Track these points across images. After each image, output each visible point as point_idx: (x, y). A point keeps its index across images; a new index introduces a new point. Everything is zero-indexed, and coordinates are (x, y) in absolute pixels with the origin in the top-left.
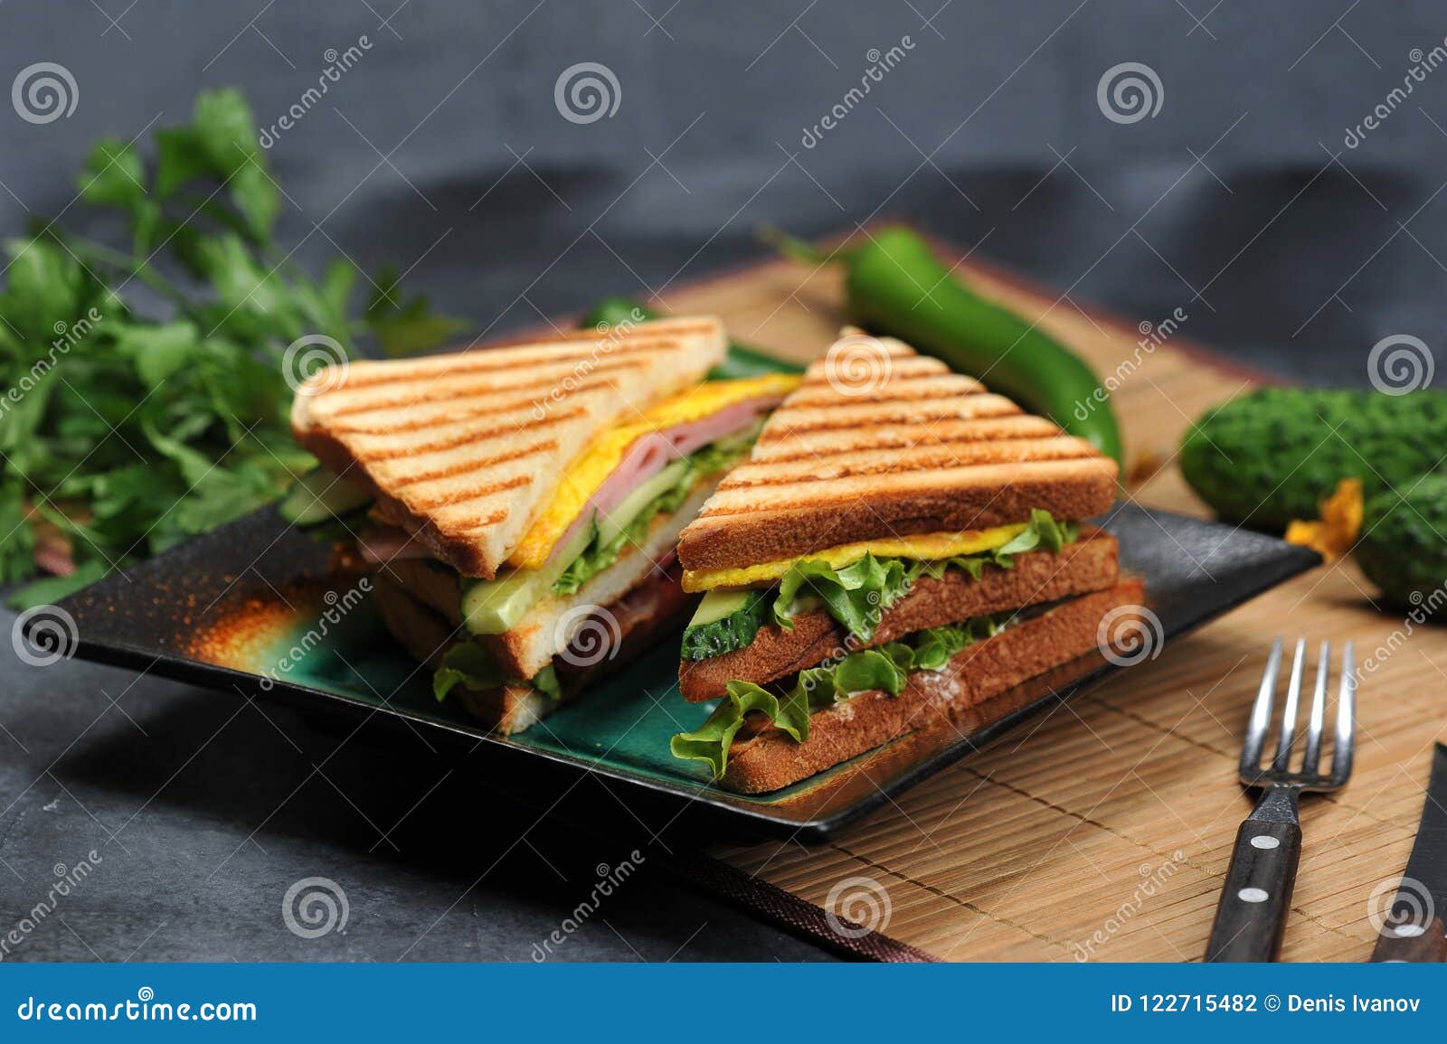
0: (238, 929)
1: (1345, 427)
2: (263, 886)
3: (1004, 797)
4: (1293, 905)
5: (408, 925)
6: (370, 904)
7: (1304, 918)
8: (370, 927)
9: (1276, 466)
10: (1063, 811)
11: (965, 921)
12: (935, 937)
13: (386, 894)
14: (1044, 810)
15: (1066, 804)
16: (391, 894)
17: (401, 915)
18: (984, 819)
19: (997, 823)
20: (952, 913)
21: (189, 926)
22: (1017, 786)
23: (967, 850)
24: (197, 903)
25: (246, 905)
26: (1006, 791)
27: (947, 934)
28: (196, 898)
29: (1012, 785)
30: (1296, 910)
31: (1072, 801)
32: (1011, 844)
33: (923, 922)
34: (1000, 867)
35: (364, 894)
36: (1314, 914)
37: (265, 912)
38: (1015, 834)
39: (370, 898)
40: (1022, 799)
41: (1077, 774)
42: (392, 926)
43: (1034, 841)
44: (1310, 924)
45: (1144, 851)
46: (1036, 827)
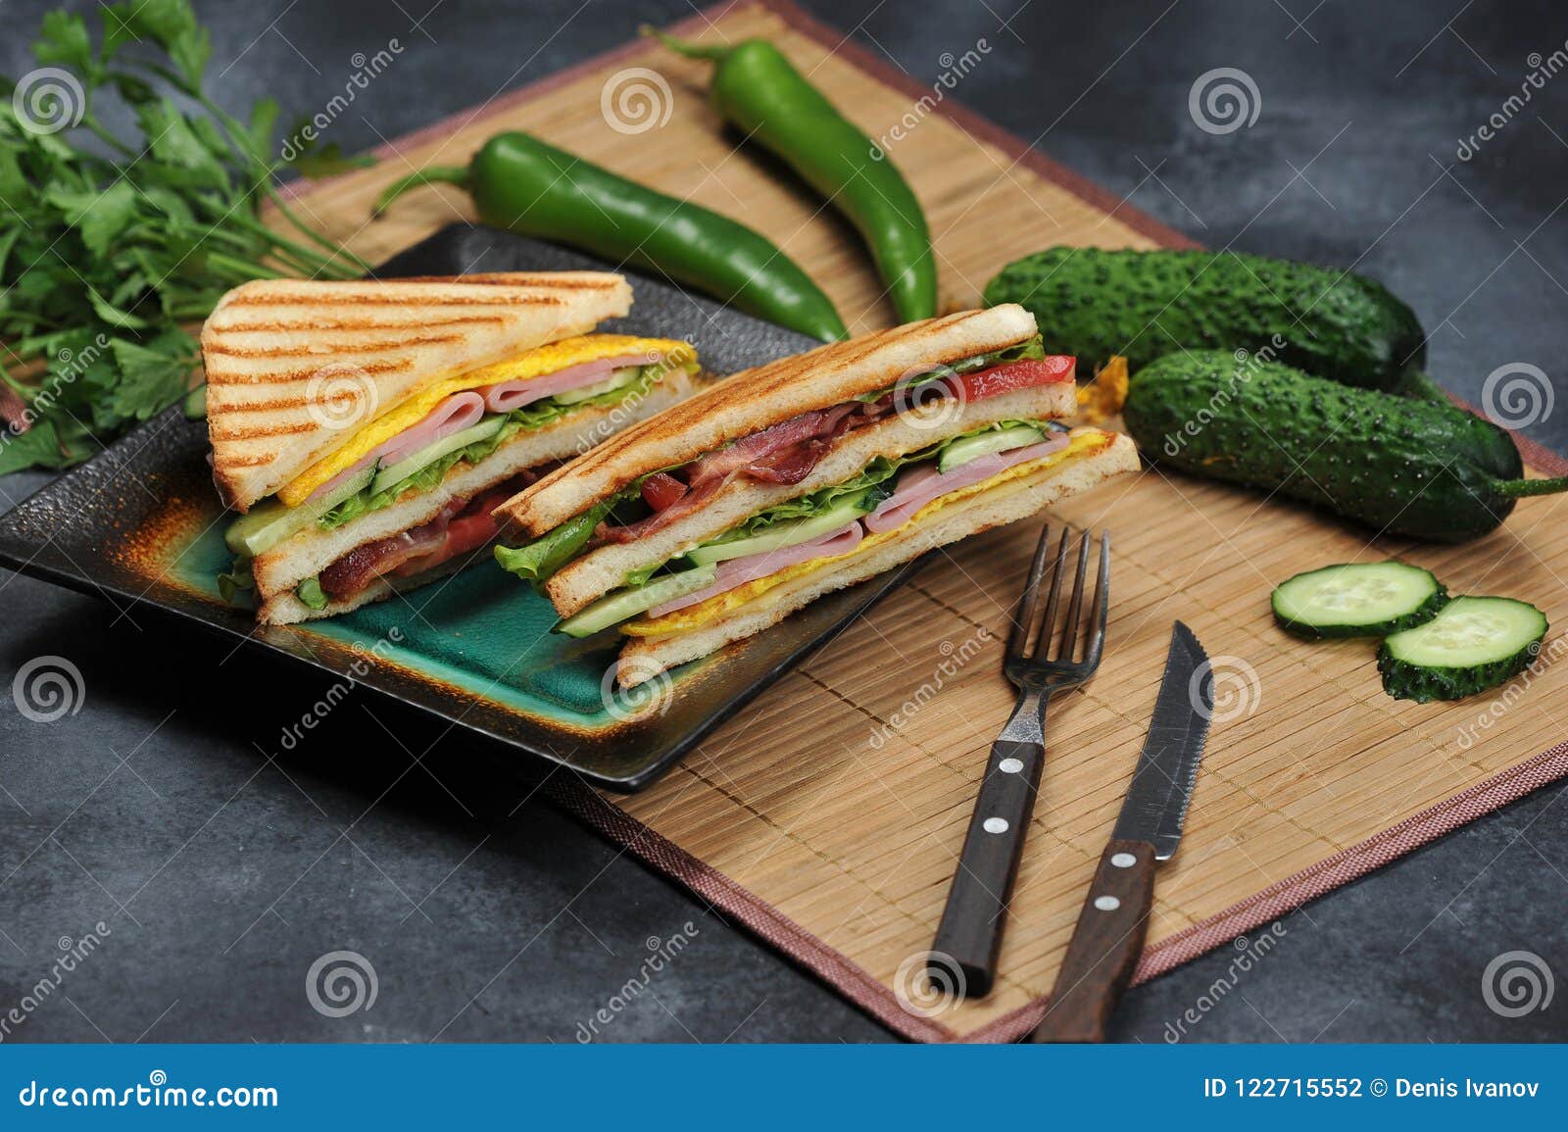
0: (153, 843)
1: (1119, 288)
2: (177, 794)
3: (805, 689)
4: (1035, 815)
5: (294, 839)
6: (265, 814)
7: (1044, 830)
8: (263, 841)
9: (1062, 324)
10: (853, 705)
11: (759, 836)
12: (733, 855)
13: (278, 802)
14: (836, 705)
15: (855, 696)
16: (283, 802)
17: (289, 828)
18: (784, 715)
19: (796, 719)
20: (748, 826)
21: (112, 841)
22: (816, 675)
23: (768, 751)
24: (119, 814)
25: (160, 817)
26: (807, 681)
27: (743, 851)
28: (119, 809)
29: (812, 674)
30: (1037, 821)
31: (862, 693)
32: (805, 744)
33: (724, 837)
34: (793, 773)
35: (259, 803)
36: (1051, 825)
37: (177, 825)
38: (810, 732)
39: (265, 807)
40: (820, 690)
41: (869, 661)
42: (281, 840)
43: (825, 741)
44: (1048, 836)
45: (917, 753)
46: (829, 723)
